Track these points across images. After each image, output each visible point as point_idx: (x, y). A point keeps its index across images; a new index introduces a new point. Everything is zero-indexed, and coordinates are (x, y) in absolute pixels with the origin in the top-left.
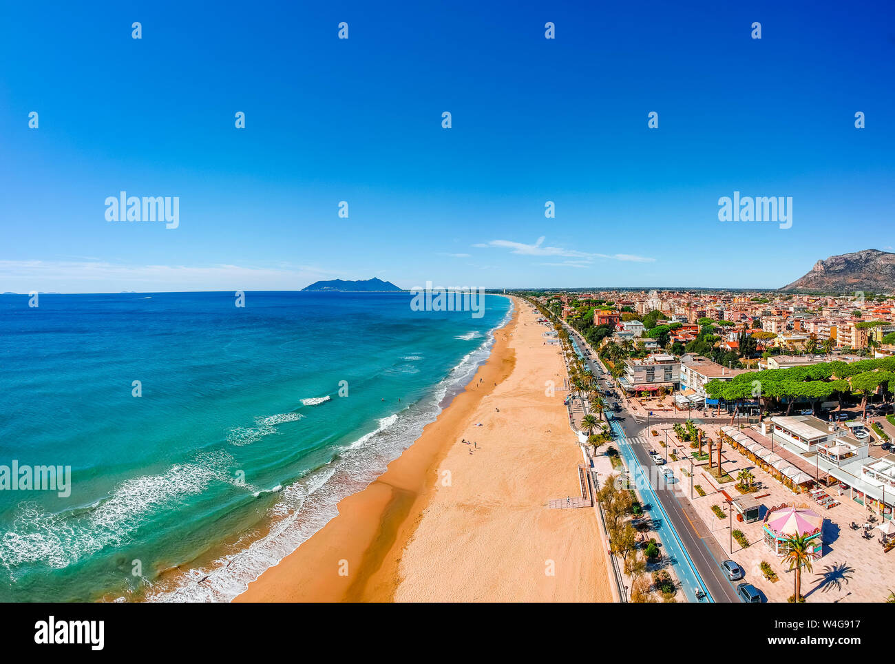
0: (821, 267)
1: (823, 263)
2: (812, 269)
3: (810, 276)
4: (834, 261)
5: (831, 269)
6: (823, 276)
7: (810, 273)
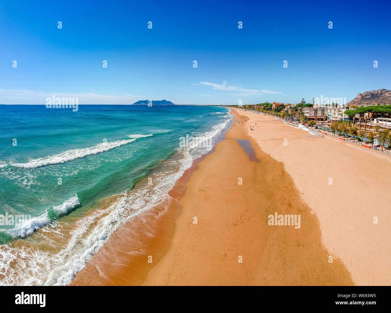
0: (360, 97)
1: (361, 94)
2: (356, 97)
3: (355, 100)
4: (366, 94)
5: (365, 98)
6: (361, 101)
7: (355, 99)
